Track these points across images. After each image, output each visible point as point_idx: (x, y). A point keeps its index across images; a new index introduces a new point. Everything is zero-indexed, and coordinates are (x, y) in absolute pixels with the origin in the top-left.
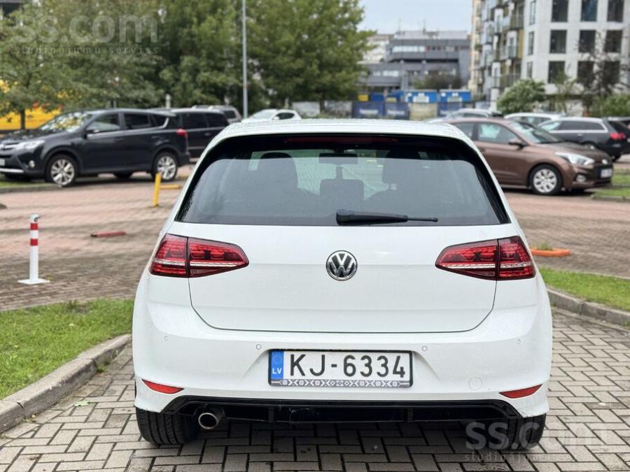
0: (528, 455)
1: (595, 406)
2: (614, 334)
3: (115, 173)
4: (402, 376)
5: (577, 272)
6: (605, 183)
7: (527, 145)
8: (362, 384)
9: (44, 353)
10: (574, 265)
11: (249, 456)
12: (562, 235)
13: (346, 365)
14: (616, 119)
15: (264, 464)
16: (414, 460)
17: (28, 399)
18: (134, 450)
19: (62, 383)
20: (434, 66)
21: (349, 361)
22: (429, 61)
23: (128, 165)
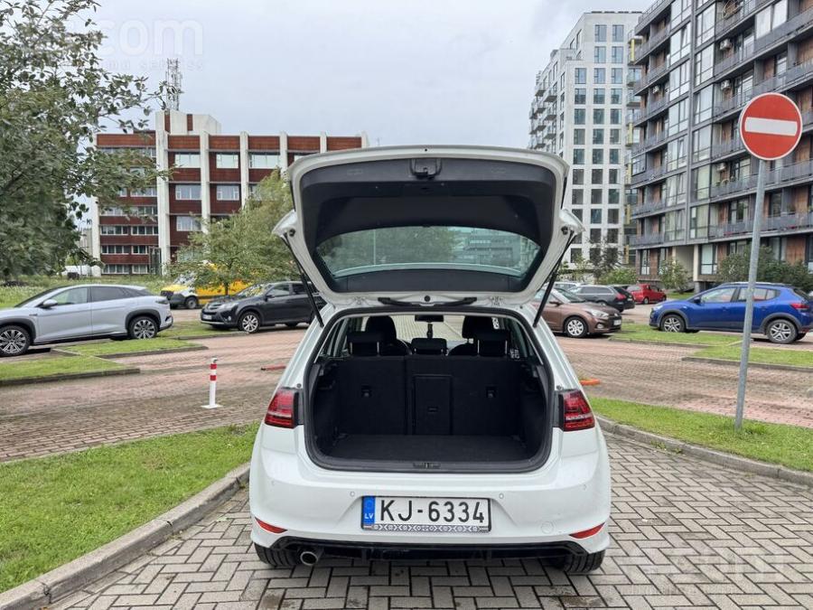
0: (590, 577)
1: (639, 523)
2: (643, 451)
3: (286, 324)
4: (481, 522)
5: (607, 397)
6: (617, 329)
7: (562, 304)
8: (445, 528)
9: (201, 471)
10: (604, 392)
11: (350, 579)
12: (591, 368)
13: (431, 511)
14: (617, 286)
15: (361, 589)
16: (493, 583)
17: (176, 518)
18: (255, 571)
19: (208, 501)
20: (498, 253)
21: (434, 507)
22: (493, 249)
23: (295, 318)
